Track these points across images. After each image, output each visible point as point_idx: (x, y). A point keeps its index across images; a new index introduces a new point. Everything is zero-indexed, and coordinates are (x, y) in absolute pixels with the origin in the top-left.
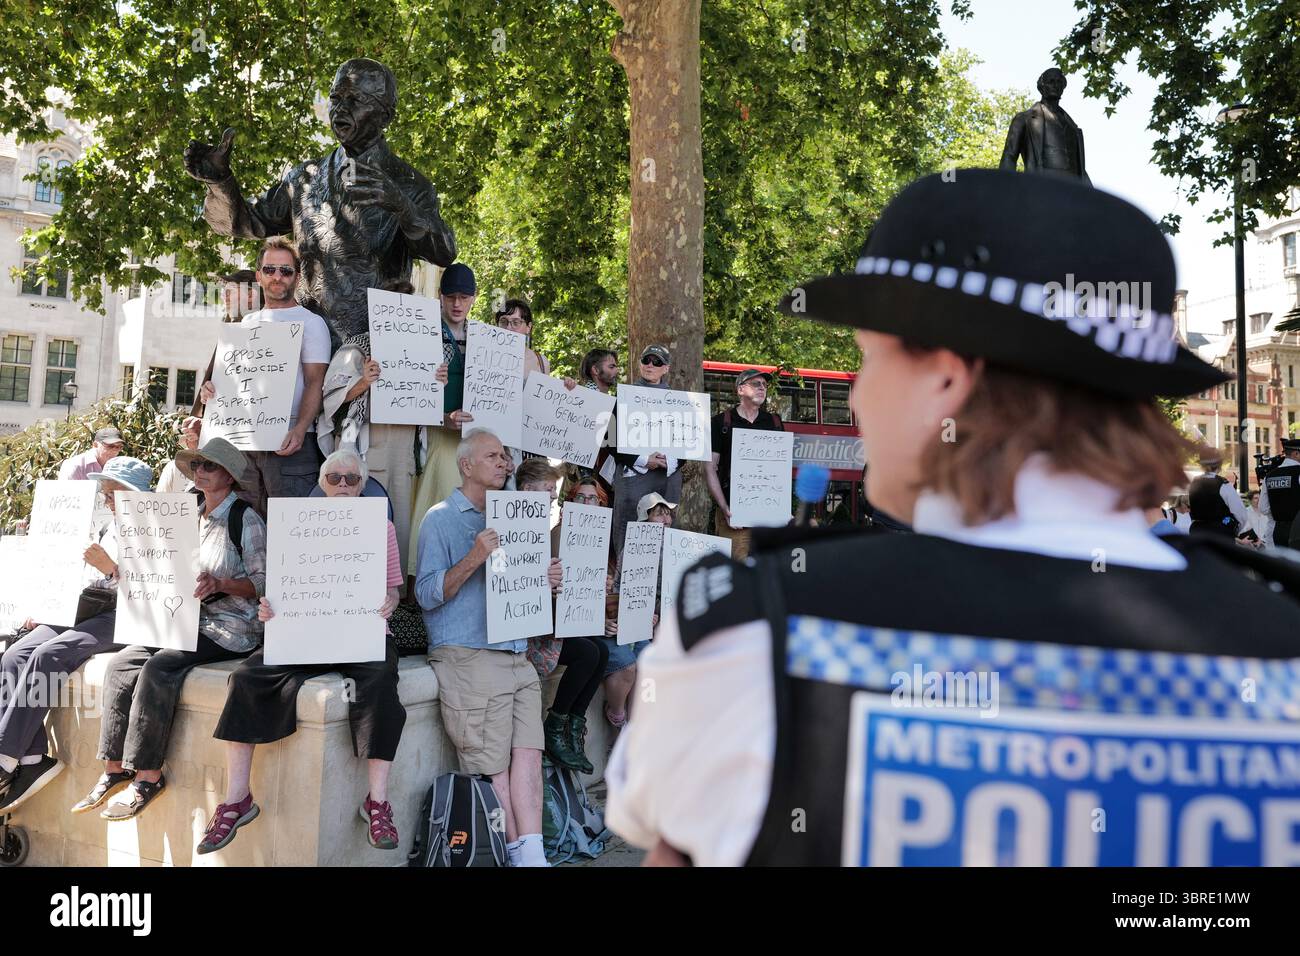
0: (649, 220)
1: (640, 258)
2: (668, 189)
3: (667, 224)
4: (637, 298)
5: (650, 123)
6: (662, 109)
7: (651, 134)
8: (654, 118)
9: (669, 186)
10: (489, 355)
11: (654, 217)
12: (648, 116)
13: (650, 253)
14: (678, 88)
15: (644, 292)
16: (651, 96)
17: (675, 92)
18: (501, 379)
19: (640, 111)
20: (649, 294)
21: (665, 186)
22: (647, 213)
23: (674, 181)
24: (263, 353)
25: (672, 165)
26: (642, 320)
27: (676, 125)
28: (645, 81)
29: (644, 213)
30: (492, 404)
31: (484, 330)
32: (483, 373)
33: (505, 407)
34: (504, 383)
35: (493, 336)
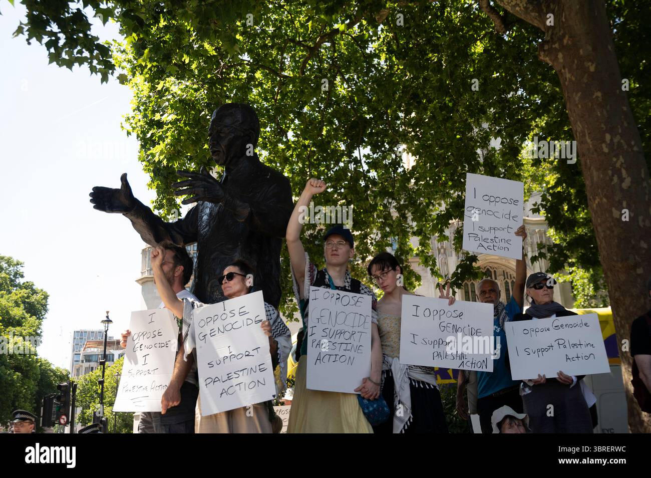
0: (595, 173)
1: (595, 205)
2: (604, 146)
3: (610, 172)
4: (601, 238)
5: (577, 99)
6: (584, 85)
7: (580, 106)
8: (579, 94)
9: (604, 141)
10: (333, 315)
11: (598, 170)
12: (575, 94)
13: (601, 199)
14: (594, 65)
15: (604, 231)
16: (574, 79)
17: (592, 69)
18: (347, 335)
19: (568, 93)
20: (608, 232)
21: (601, 143)
22: (592, 168)
23: (608, 137)
24: (156, 333)
25: (603, 126)
26: (608, 254)
27: (599, 94)
28: (567, 70)
29: (590, 169)
30: (338, 357)
31: (327, 295)
32: (327, 331)
33: (352, 358)
34: (350, 338)
35: (337, 299)
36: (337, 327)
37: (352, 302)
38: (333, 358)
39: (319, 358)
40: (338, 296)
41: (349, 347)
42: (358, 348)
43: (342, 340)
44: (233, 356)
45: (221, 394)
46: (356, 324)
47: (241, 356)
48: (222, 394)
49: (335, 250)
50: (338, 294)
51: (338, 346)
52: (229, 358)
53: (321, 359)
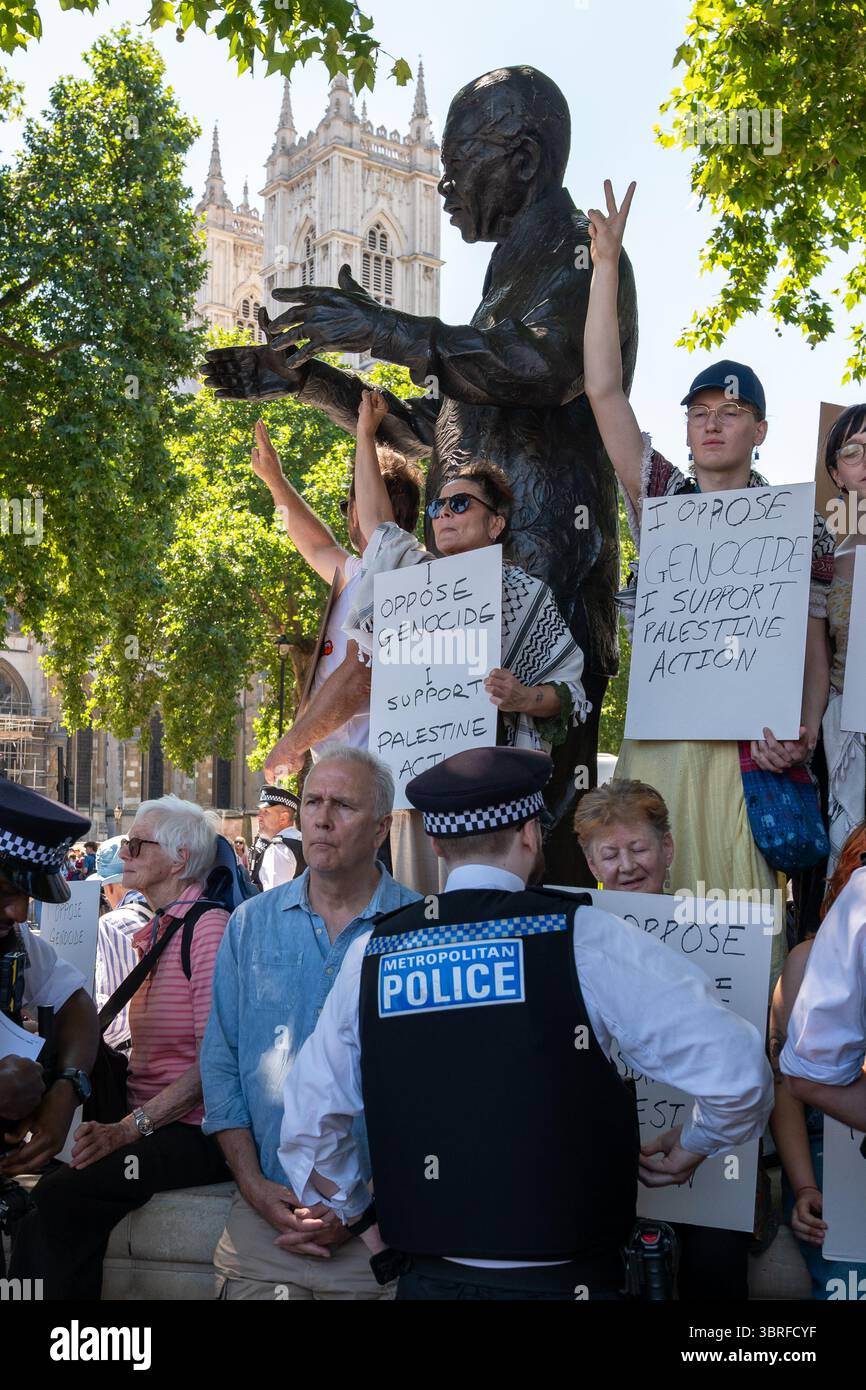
10: (703, 557)
18: (739, 598)
30: (710, 656)
31: (689, 508)
32: (686, 597)
33: (749, 654)
34: (747, 603)
35: (714, 514)
36: (715, 583)
37: (758, 511)
38: (696, 660)
39: (660, 665)
40: (718, 505)
41: (744, 625)
42: (768, 623)
43: (725, 611)
44: (432, 692)
45: (402, 772)
46: (766, 564)
47: (446, 693)
48: (403, 770)
49: (715, 431)
50: (716, 501)
51: (711, 629)
52: (425, 693)
53: (666, 666)
